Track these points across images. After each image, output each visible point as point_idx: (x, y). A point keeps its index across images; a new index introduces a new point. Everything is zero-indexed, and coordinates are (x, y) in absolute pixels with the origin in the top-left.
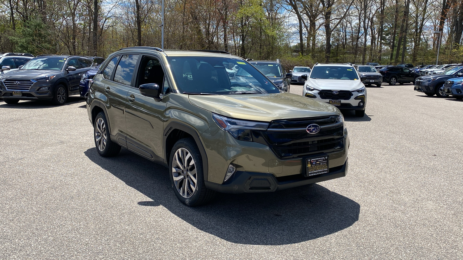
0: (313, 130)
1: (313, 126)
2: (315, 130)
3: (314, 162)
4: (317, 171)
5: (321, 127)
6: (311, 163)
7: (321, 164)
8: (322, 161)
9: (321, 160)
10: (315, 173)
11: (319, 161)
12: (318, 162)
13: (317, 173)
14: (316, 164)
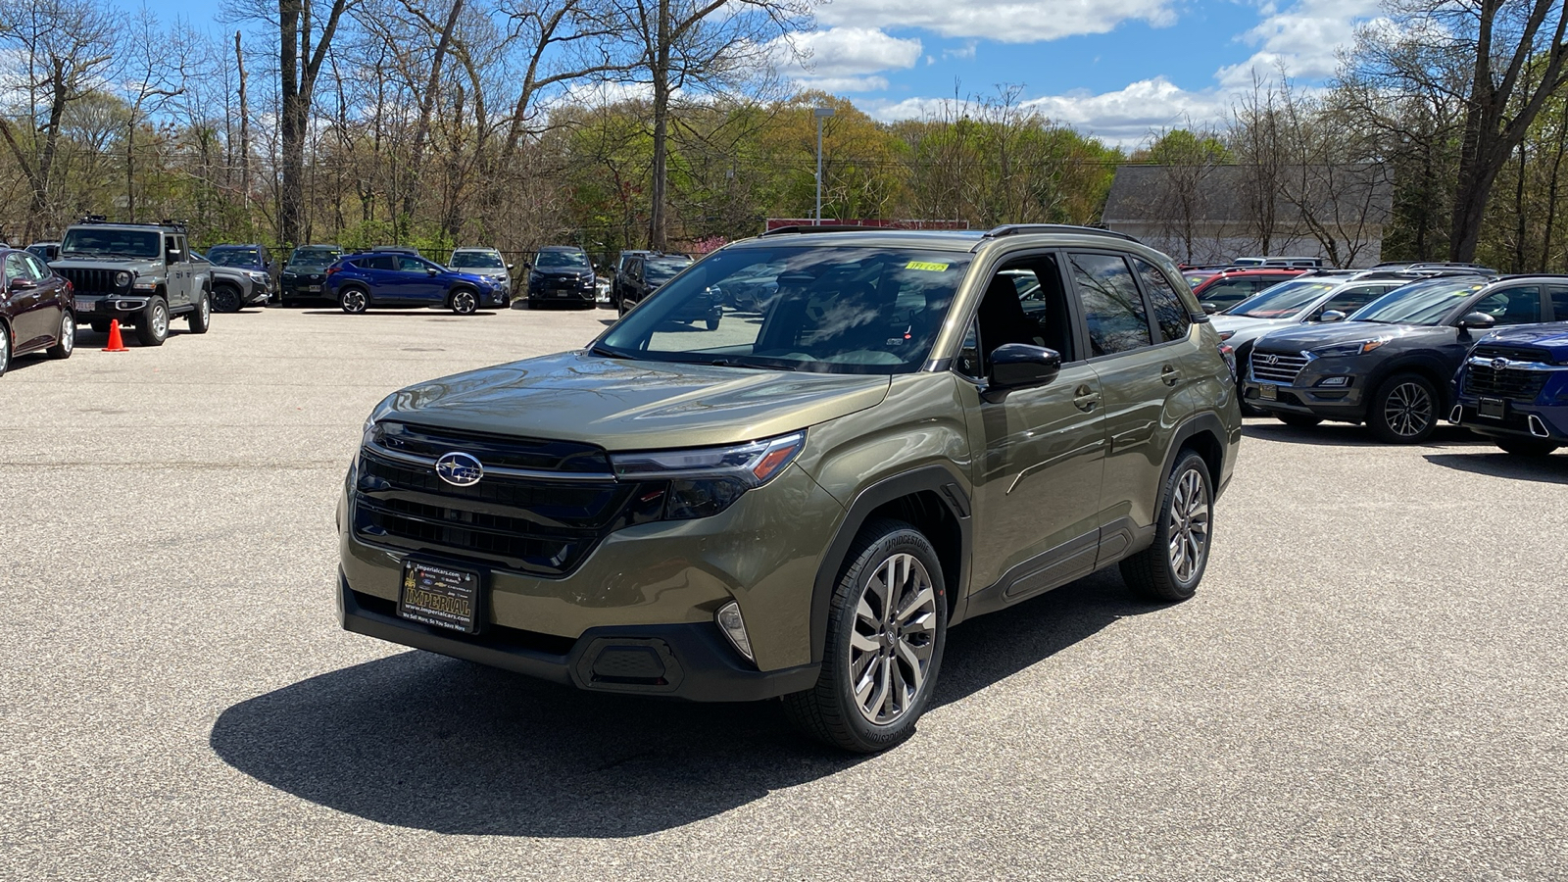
0: (457, 472)
1: (459, 459)
2: (462, 475)
3: (429, 578)
4: (433, 612)
5: (489, 470)
6: (419, 579)
7: (449, 593)
8: (455, 585)
9: (451, 581)
10: (424, 615)
11: (444, 582)
12: (441, 585)
13: (429, 616)
14: (433, 587)
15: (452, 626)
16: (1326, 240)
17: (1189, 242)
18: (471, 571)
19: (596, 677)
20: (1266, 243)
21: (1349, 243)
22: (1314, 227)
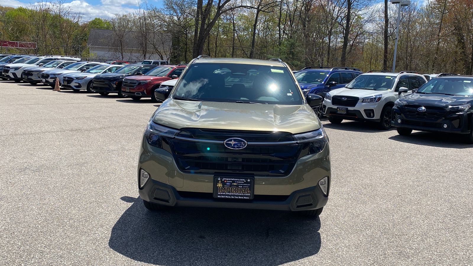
0: (235, 145)
1: (235, 140)
2: (238, 146)
3: (228, 182)
5: (249, 143)
6: (224, 183)
7: (239, 187)
8: (242, 183)
9: (240, 182)
10: (228, 196)
11: (237, 183)
12: (235, 184)
13: (231, 195)
14: (231, 185)
15: (243, 198)
16: (160, 55)
17: (122, 54)
18: (250, 178)
19: (298, 207)
20: (145, 56)
21: (167, 56)
22: (157, 51)
